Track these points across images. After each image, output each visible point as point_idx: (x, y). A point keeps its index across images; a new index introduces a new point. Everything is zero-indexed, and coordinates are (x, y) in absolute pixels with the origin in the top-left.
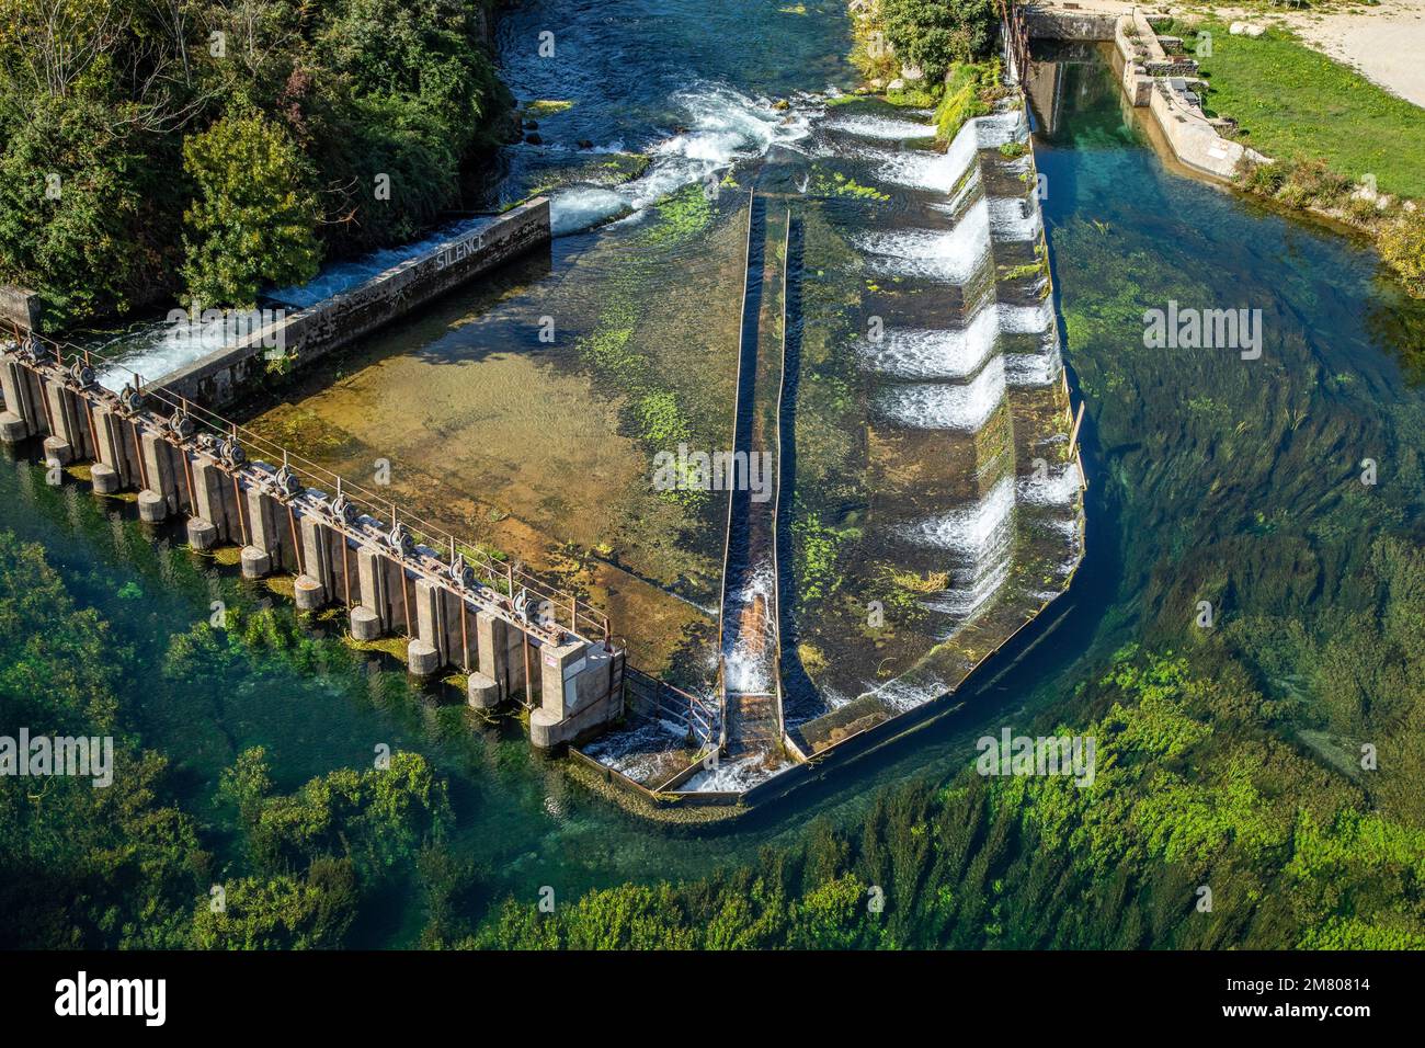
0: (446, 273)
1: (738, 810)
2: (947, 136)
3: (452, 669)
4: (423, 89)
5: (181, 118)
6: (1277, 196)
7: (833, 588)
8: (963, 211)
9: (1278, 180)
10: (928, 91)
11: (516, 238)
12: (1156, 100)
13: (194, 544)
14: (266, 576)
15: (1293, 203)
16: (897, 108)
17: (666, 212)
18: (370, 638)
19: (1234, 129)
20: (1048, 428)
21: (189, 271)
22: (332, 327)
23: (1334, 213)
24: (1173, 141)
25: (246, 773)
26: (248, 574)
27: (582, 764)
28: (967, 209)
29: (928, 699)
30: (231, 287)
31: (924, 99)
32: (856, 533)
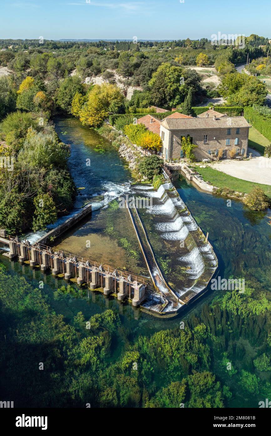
0: (76, 220)
1: (176, 314)
2: (157, 188)
3: (112, 293)
4: (64, 187)
5: (33, 194)
6: (221, 194)
7: (170, 271)
8: (165, 201)
9: (221, 192)
10: (149, 181)
11: (87, 212)
12: (194, 179)
13: (54, 274)
14: (70, 278)
15: (225, 195)
16: (144, 184)
17: (111, 205)
18: (94, 288)
19: (210, 183)
20: (200, 238)
21: (34, 223)
22: (59, 231)
23: (232, 196)
24: (200, 186)
25: (79, 317)
26: (66, 278)
27: (143, 308)
28: (166, 201)
29: (202, 289)
30: (42, 225)
31: (149, 182)
32: (170, 260)
